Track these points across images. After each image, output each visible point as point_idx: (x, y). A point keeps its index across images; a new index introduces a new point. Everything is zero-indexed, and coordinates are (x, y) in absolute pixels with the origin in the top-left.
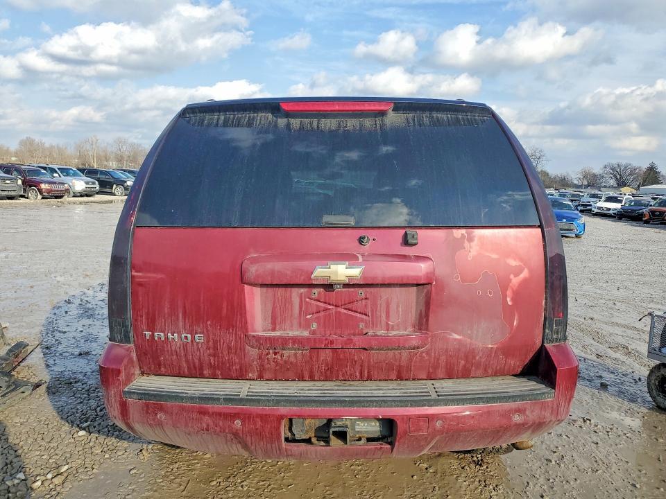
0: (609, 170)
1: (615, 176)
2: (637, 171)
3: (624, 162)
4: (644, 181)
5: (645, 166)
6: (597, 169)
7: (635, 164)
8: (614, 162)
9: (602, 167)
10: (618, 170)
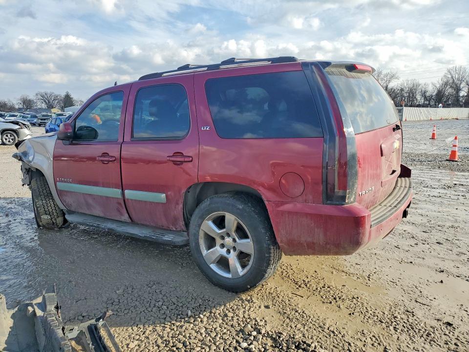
0: (40, 97)
1: (45, 101)
2: (58, 97)
3: (49, 91)
4: (65, 104)
5: (63, 94)
6: (31, 96)
7: (57, 93)
8: (43, 91)
9: (35, 95)
10: (46, 97)
